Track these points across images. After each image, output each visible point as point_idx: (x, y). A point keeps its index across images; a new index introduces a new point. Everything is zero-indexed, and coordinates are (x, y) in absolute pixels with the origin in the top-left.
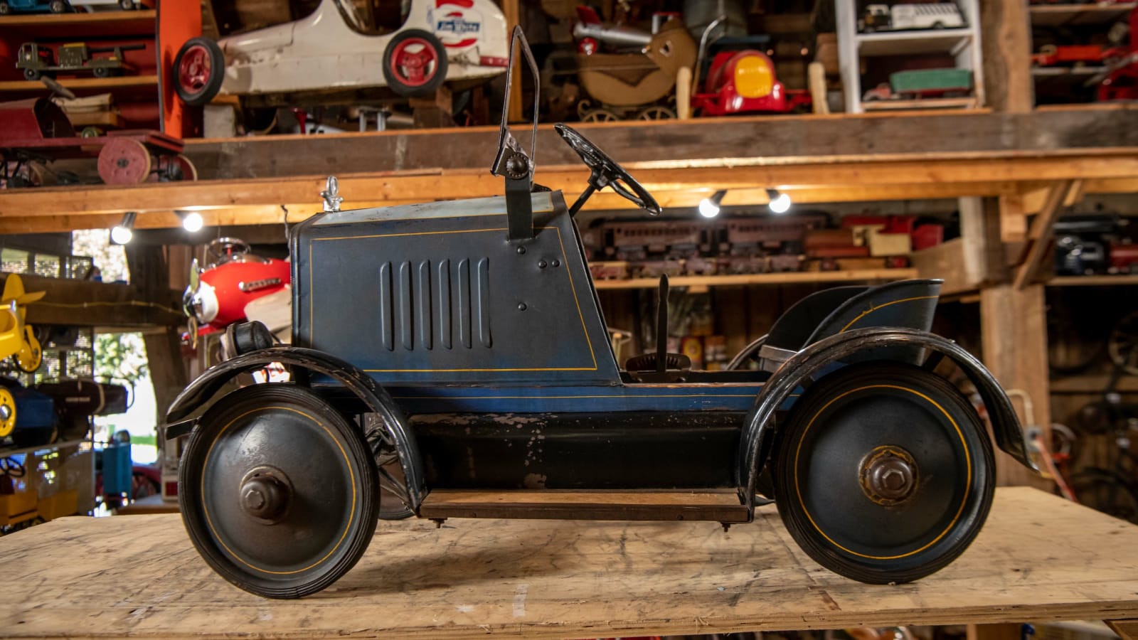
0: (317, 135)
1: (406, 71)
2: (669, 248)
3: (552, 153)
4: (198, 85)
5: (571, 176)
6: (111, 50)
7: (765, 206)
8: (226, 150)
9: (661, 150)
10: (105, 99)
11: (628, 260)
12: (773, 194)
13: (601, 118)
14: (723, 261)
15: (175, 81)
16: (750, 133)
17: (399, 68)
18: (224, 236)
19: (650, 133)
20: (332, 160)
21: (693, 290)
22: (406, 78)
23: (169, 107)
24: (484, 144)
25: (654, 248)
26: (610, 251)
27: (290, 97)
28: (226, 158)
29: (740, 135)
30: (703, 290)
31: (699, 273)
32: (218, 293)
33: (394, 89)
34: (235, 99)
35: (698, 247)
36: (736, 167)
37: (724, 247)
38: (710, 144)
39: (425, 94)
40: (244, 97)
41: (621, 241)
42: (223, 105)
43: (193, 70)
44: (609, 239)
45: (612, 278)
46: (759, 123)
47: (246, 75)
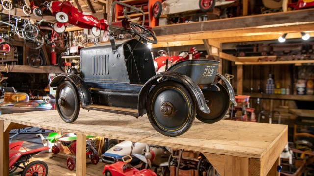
0: (189, 23)
1: (205, 5)
2: (291, 52)
3: (242, 25)
4: (157, 13)
5: (237, 31)
6: (140, 7)
7: (301, 38)
8: (162, 29)
9: (275, 22)
10: (138, 18)
11: (277, 55)
12: (303, 34)
13: (267, 13)
14: (308, 55)
15: (152, 13)
16: (306, 14)
17: (203, 4)
18: (161, 50)
19: (272, 17)
20: (185, 30)
21: (297, 64)
22: (205, 7)
23: (151, 19)
24: (223, 23)
25: (286, 52)
26: (272, 53)
27: (180, 14)
28: (162, 31)
29: (303, 15)
30: (300, 64)
31: (299, 59)
32: (158, 64)
33: (202, 10)
34: (166, 16)
35: (301, 51)
36: (289, 26)
37: (310, 51)
38: (292, 19)
39: (210, 11)
40: (168, 15)
41: (275, 50)
42: (163, 18)
43: (156, 10)
44: (272, 49)
45: (271, 61)
46: (310, 11)
47: (168, 10)
